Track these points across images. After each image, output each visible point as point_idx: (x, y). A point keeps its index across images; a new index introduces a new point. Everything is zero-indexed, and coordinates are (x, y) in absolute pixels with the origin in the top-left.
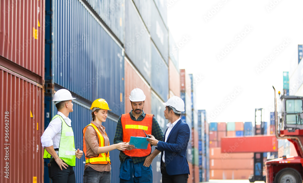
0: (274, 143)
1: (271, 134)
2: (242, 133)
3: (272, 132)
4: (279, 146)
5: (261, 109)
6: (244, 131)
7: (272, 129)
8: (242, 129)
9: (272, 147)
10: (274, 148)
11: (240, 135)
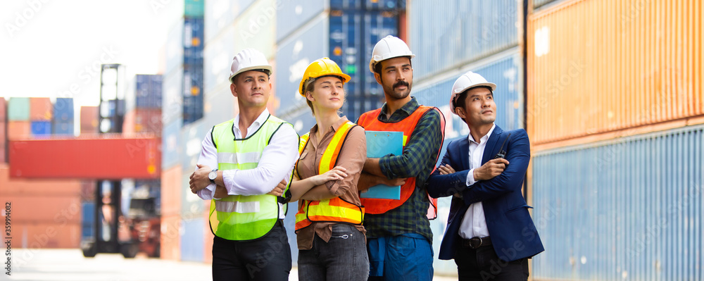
0: (150, 155)
1: (136, 131)
2: (48, 128)
3: (140, 127)
4: (166, 164)
5: (116, 67)
6: (53, 122)
7: (140, 119)
8: (48, 116)
9: (145, 165)
10: (152, 170)
11: (42, 132)
